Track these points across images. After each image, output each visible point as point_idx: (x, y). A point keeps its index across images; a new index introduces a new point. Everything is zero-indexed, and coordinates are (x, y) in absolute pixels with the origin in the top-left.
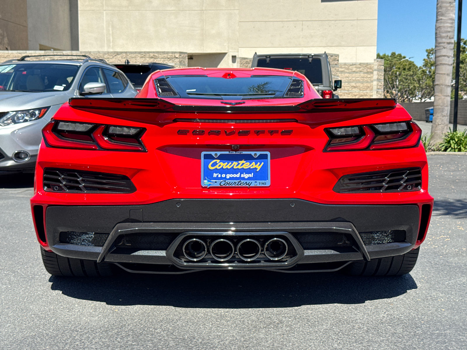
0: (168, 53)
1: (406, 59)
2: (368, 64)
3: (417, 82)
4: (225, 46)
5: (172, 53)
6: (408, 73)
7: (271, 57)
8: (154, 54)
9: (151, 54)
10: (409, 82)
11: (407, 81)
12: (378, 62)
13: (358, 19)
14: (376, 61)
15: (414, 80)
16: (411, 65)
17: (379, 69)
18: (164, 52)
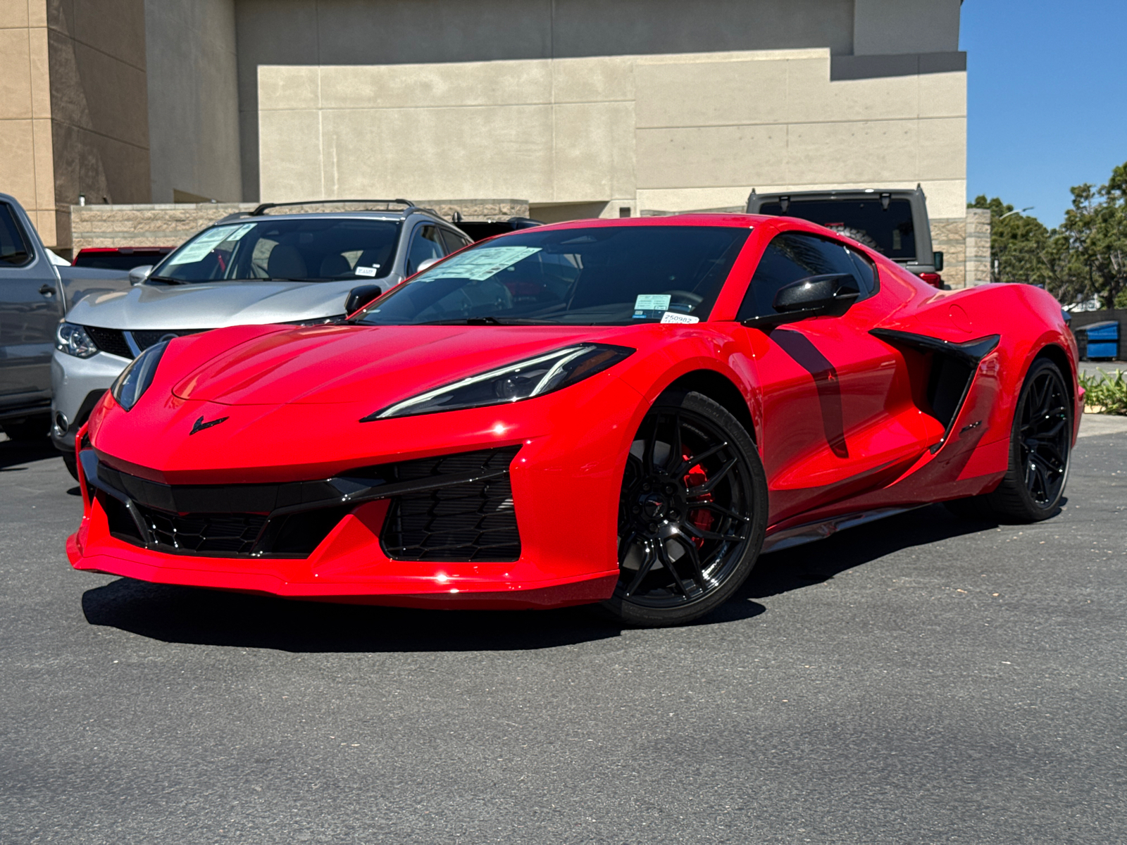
0: (483, 202)
1: (1014, 211)
2: (951, 221)
3: (1049, 266)
4: (605, 185)
5: (494, 202)
6: (1023, 244)
7: (792, 199)
8: (452, 207)
9: (443, 206)
10: (1028, 265)
11: (1023, 263)
12: (977, 216)
13: (921, 116)
14: (972, 215)
15: (1040, 261)
16: (1031, 226)
17: (978, 232)
18: (476, 200)
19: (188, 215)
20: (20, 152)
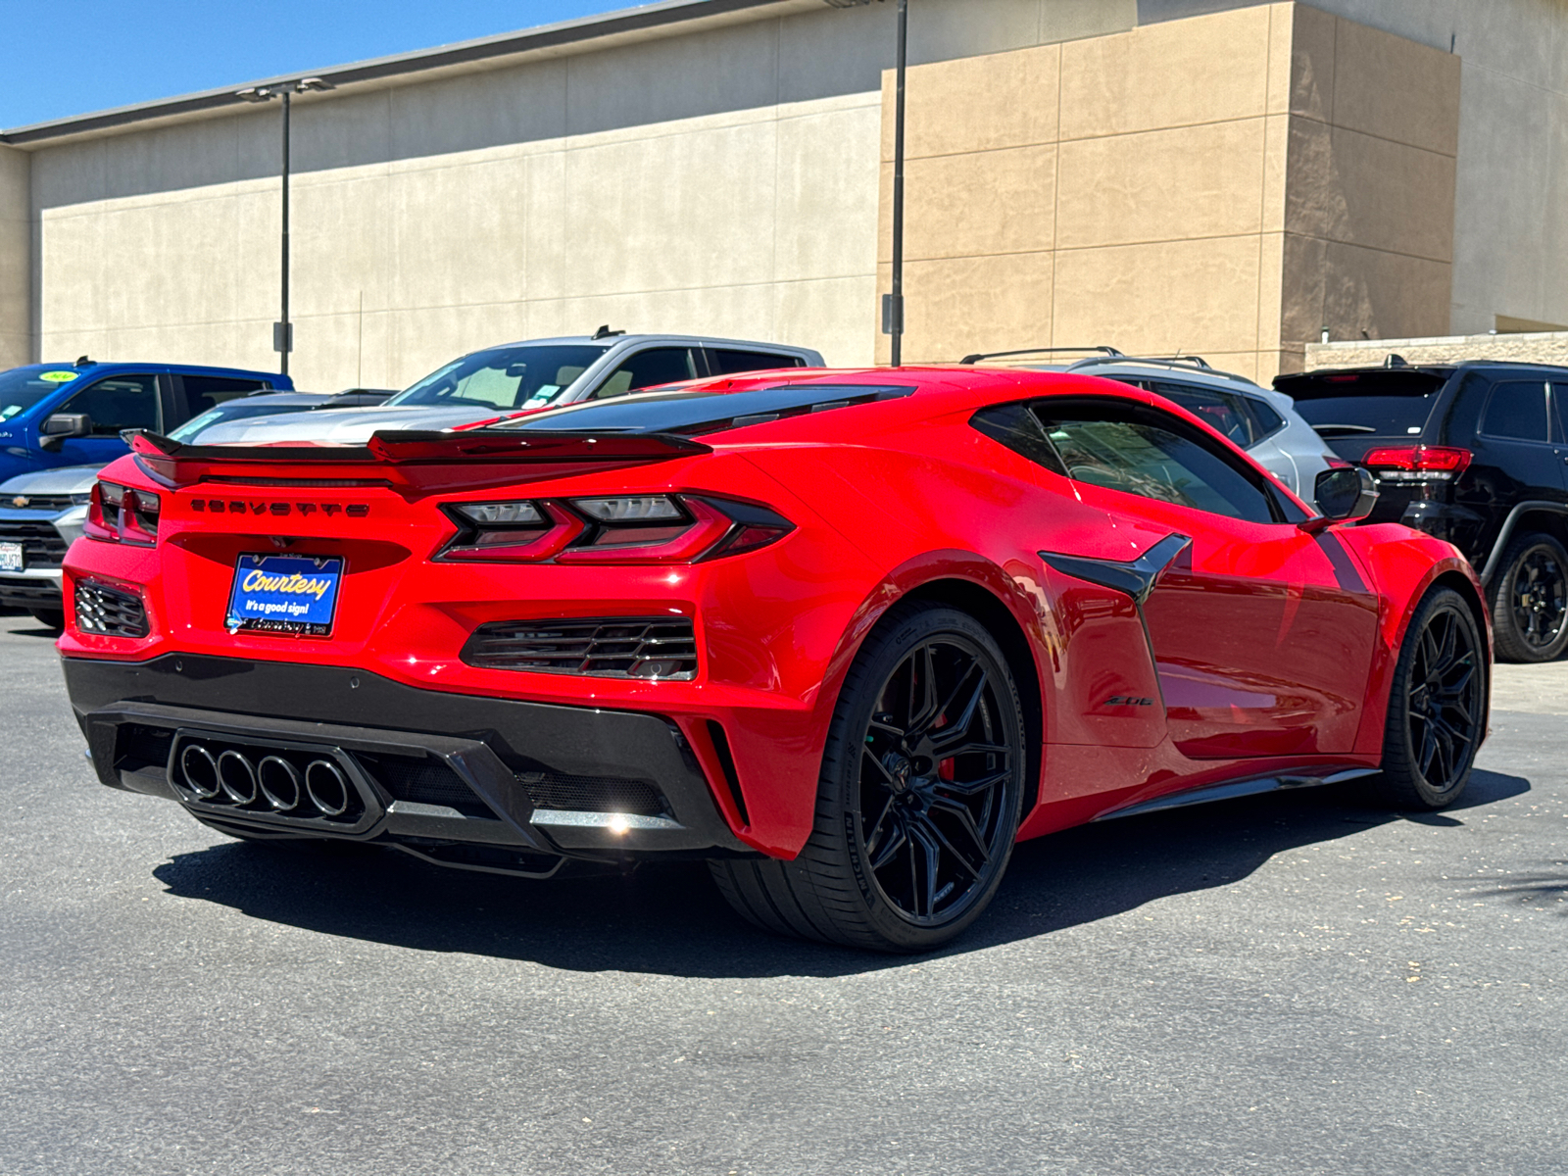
19: (1453, 352)
20: (1244, 277)
